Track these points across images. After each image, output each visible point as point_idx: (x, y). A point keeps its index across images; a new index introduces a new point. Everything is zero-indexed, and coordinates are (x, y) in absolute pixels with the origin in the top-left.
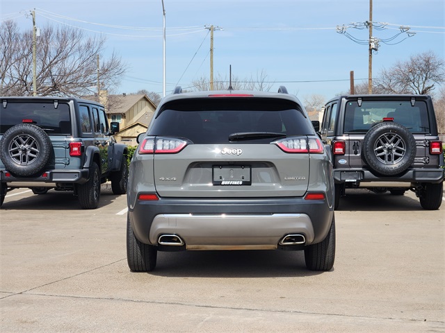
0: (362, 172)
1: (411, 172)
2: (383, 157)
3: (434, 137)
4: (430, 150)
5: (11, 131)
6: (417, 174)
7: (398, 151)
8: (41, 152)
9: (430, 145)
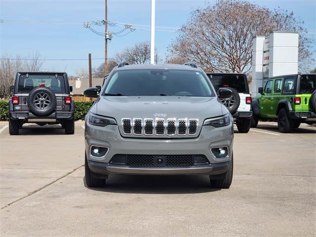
0: (28, 113)
1: (54, 113)
2: (38, 105)
3: (68, 95)
4: (65, 102)
6: (58, 114)
7: (47, 102)
9: (65, 99)
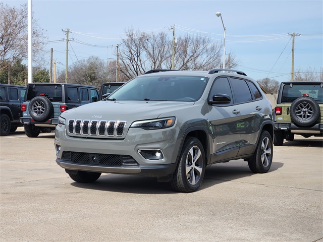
5: (33, 99)
8: (46, 110)
